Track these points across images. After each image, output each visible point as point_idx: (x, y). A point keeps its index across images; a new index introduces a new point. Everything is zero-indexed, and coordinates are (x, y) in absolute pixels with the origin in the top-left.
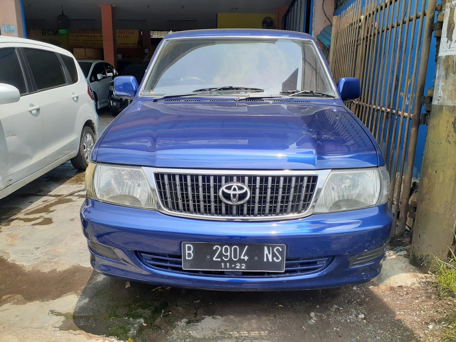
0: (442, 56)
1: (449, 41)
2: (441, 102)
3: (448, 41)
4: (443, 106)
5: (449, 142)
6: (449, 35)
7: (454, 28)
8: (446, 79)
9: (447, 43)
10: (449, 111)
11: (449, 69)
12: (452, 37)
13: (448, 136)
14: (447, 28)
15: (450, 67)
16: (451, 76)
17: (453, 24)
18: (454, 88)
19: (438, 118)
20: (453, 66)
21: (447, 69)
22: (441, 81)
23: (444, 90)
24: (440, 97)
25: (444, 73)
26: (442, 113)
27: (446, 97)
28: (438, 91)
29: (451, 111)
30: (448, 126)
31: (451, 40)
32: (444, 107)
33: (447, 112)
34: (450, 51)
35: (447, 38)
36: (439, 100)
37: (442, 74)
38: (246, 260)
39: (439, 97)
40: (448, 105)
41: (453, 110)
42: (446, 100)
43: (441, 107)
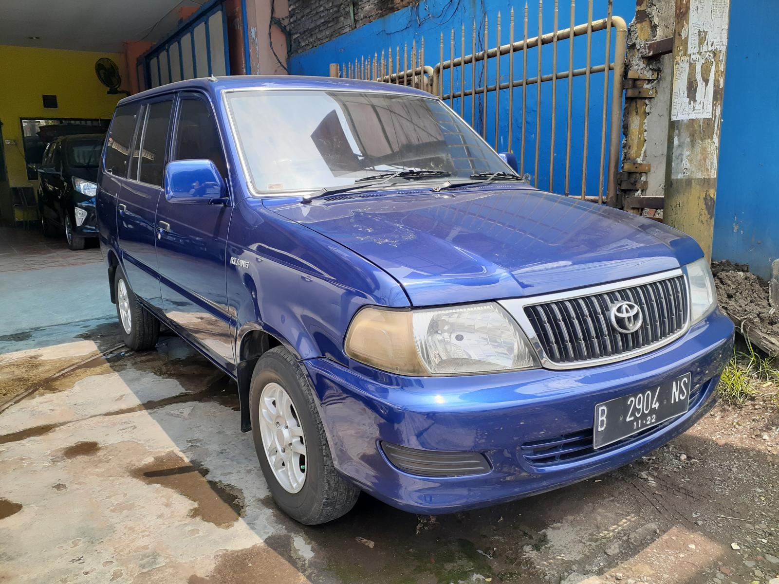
0: (682, 120)
1: (692, 102)
2: (688, 175)
3: (690, 101)
4: (692, 179)
5: (702, 222)
6: (691, 95)
7: (697, 87)
8: (693, 147)
9: (690, 104)
10: (700, 185)
11: (696, 135)
12: (695, 98)
13: (701, 215)
14: (687, 87)
15: (697, 132)
16: (699, 143)
17: (695, 82)
18: (702, 157)
19: (686, 194)
20: (700, 131)
21: (692, 135)
22: (685, 149)
23: (691, 161)
24: (687, 169)
25: (688, 140)
26: (691, 187)
27: (694, 169)
28: (682, 161)
29: (702, 184)
30: (700, 202)
31: (695, 101)
32: (693, 181)
33: (698, 186)
34: (695, 113)
35: (688, 99)
36: (684, 173)
37: (686, 142)
38: (657, 409)
39: (685, 169)
40: (698, 177)
41: (704, 184)
42: (695, 172)
43: (689, 182)
